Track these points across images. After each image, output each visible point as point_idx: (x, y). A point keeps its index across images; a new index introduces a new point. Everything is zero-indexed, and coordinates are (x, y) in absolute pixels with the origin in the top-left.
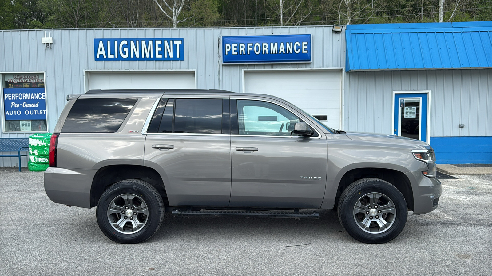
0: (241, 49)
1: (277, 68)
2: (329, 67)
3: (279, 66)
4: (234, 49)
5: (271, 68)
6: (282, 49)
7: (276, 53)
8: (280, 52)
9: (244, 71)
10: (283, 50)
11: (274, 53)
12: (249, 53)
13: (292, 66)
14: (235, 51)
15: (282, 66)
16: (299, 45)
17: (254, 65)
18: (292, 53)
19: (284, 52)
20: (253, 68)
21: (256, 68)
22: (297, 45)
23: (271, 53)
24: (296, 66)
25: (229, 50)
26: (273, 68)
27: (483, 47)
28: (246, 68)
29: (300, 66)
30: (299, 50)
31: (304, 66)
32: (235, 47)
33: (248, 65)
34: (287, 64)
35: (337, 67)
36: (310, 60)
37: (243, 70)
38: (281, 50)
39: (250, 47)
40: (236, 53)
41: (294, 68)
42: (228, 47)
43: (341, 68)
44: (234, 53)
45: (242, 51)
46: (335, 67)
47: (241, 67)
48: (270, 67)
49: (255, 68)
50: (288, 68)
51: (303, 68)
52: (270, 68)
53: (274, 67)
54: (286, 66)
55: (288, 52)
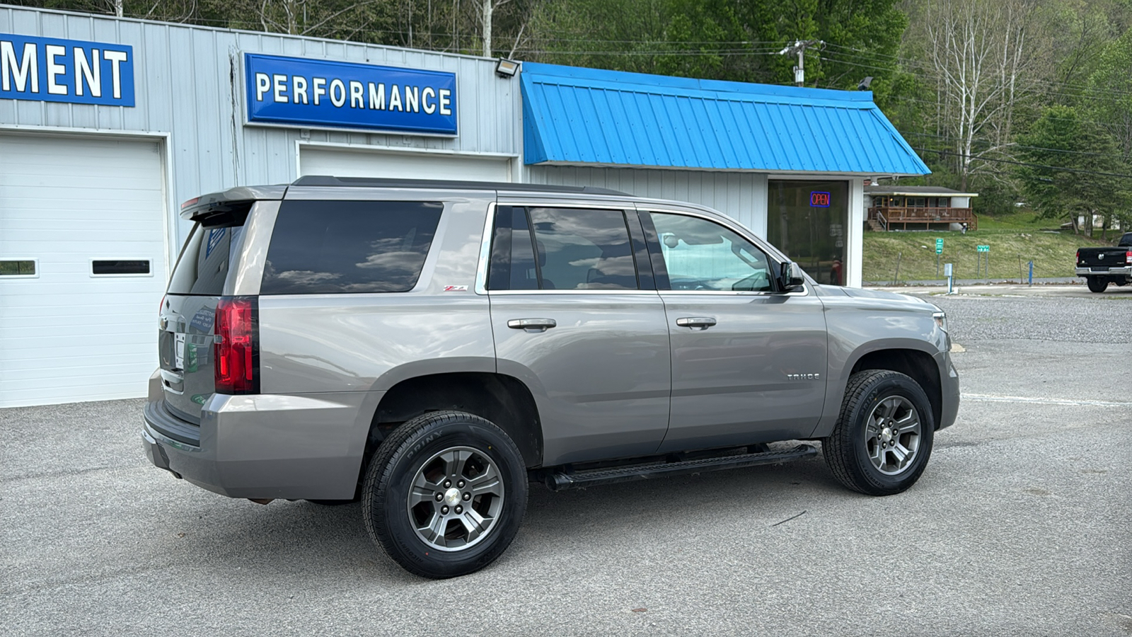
0: (297, 91)
1: (379, 143)
2: (491, 151)
3: (384, 141)
4: (278, 88)
5: (367, 144)
6: (396, 99)
7: (383, 107)
8: (391, 108)
9: (300, 145)
10: (398, 103)
11: (377, 107)
12: (317, 102)
13: (413, 143)
14: (281, 93)
15: (393, 141)
16: (433, 95)
17: (326, 132)
18: (419, 112)
19: (400, 109)
20: (323, 141)
21: (330, 141)
22: (429, 94)
23: (372, 107)
24: (421, 143)
25: (266, 88)
26: (370, 144)
27: (751, 132)
28: (304, 139)
29: (431, 143)
30: (433, 106)
31: (439, 144)
32: (281, 83)
33: (312, 131)
34: (402, 136)
35: (507, 152)
36: (455, 133)
37: (298, 143)
38: (393, 103)
39: (320, 86)
40: (285, 99)
41: (417, 147)
42: (263, 83)
43: (515, 155)
44: (279, 99)
45: (300, 95)
46: (503, 152)
47: (292, 136)
48: (364, 139)
49: (327, 141)
50: (404, 145)
51: (438, 149)
52: (363, 144)
53: (374, 140)
54: (400, 142)
55: (408, 109)
